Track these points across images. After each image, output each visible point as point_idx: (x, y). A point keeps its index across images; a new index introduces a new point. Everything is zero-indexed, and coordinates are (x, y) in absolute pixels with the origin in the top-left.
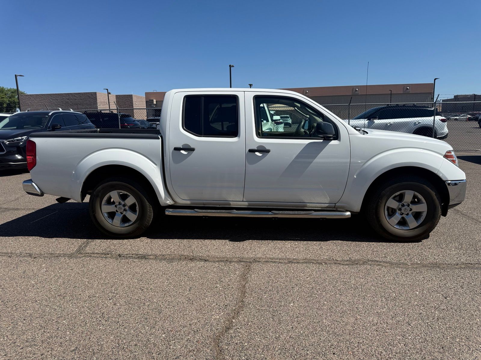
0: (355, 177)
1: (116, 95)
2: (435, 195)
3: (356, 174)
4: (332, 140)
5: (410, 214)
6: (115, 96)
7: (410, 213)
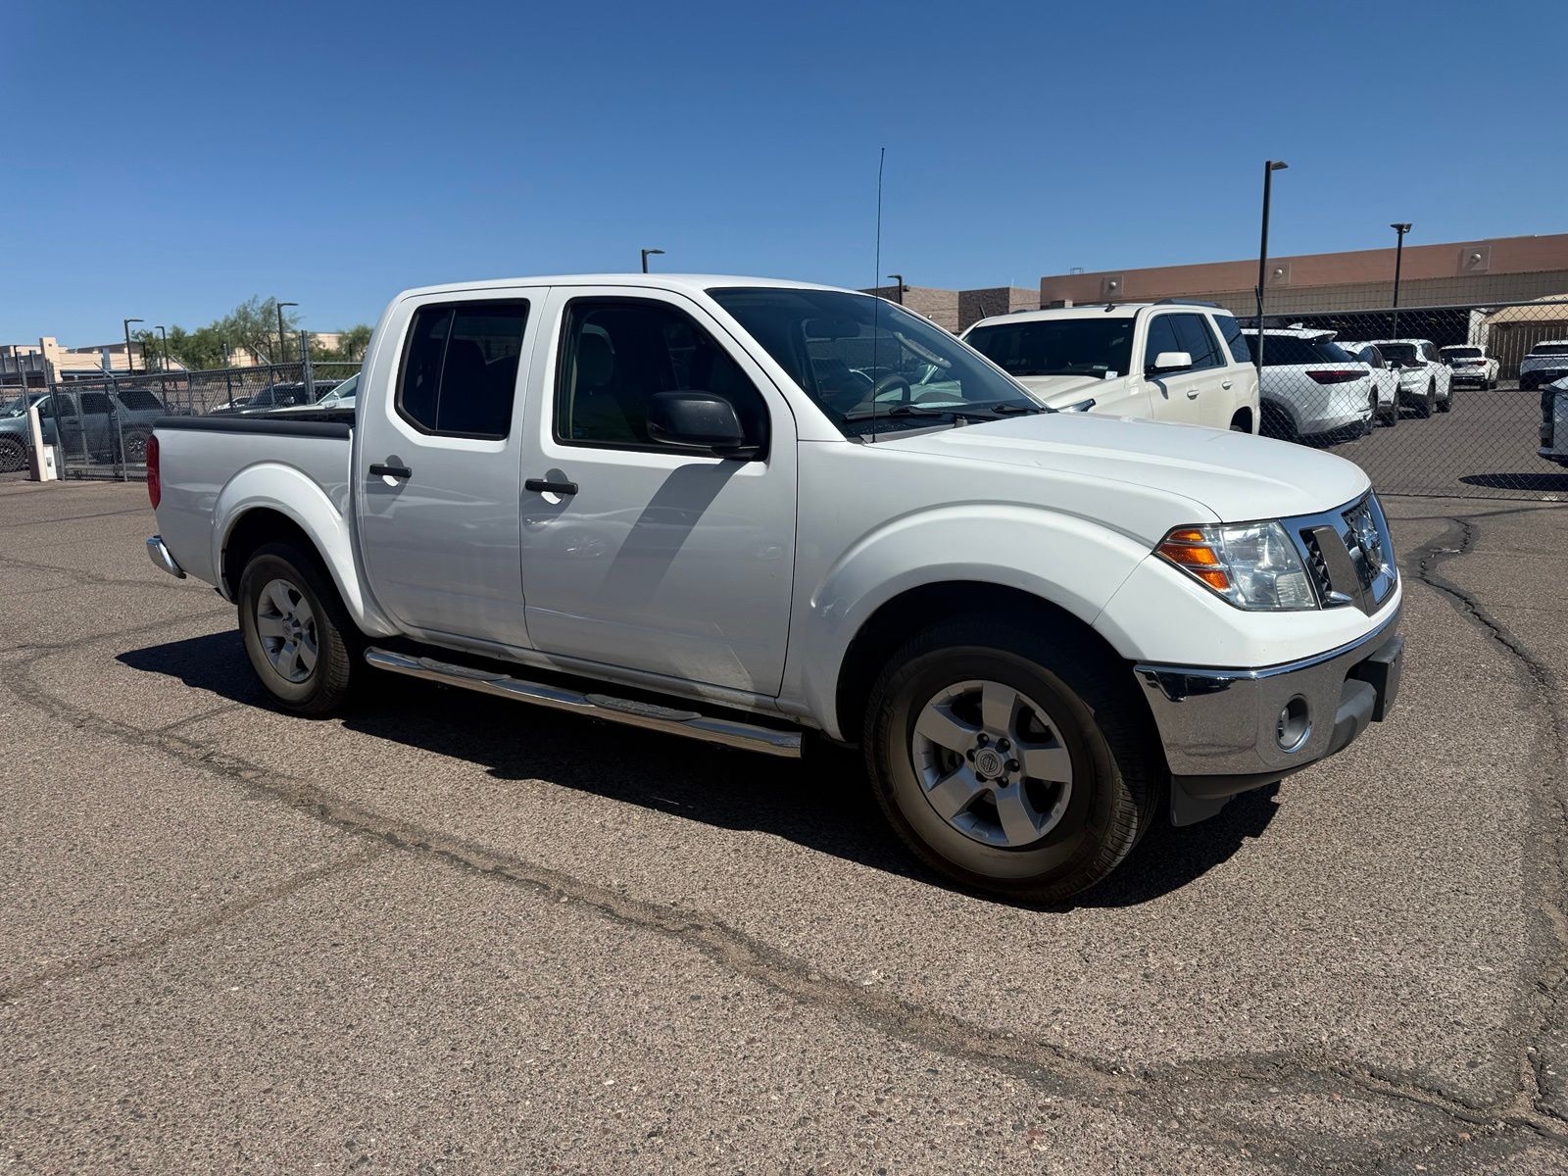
0: (813, 605)
1: (960, 293)
2: (1096, 718)
3: (816, 593)
4: (747, 460)
5: (1014, 785)
6: (957, 294)
7: (1015, 778)
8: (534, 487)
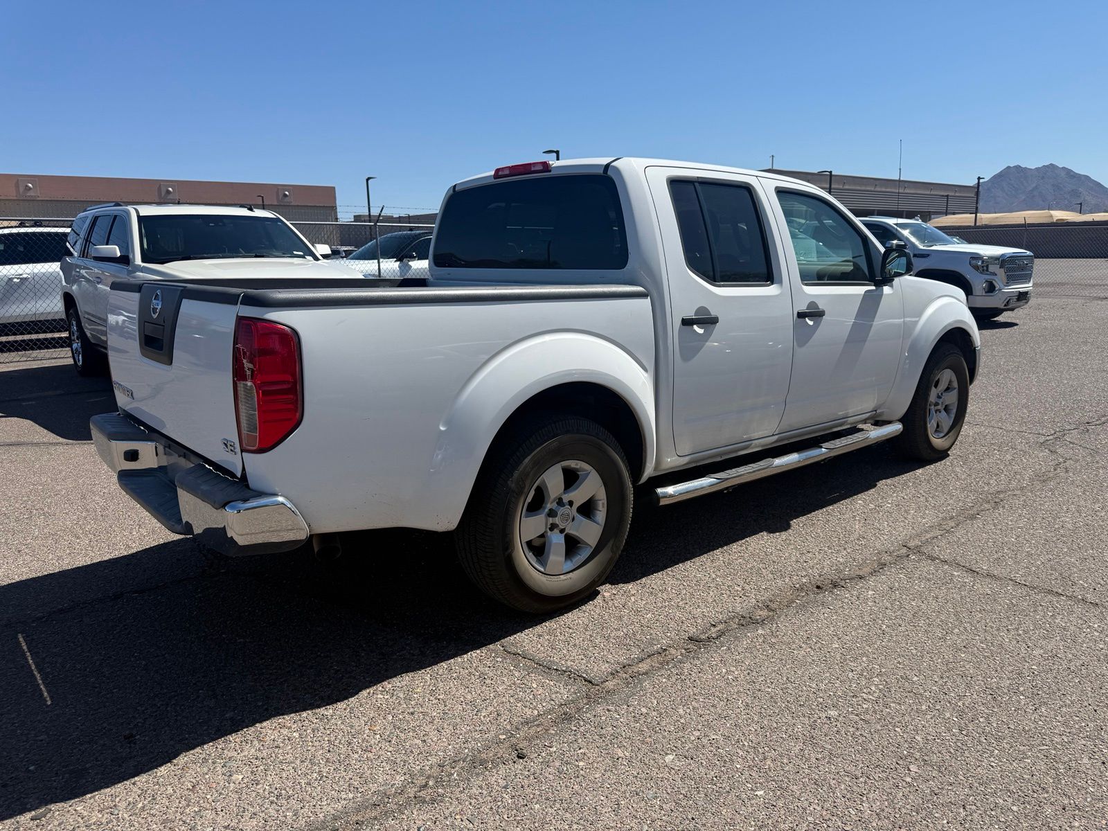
8: (801, 315)
